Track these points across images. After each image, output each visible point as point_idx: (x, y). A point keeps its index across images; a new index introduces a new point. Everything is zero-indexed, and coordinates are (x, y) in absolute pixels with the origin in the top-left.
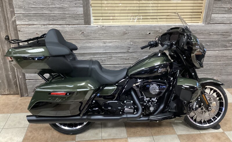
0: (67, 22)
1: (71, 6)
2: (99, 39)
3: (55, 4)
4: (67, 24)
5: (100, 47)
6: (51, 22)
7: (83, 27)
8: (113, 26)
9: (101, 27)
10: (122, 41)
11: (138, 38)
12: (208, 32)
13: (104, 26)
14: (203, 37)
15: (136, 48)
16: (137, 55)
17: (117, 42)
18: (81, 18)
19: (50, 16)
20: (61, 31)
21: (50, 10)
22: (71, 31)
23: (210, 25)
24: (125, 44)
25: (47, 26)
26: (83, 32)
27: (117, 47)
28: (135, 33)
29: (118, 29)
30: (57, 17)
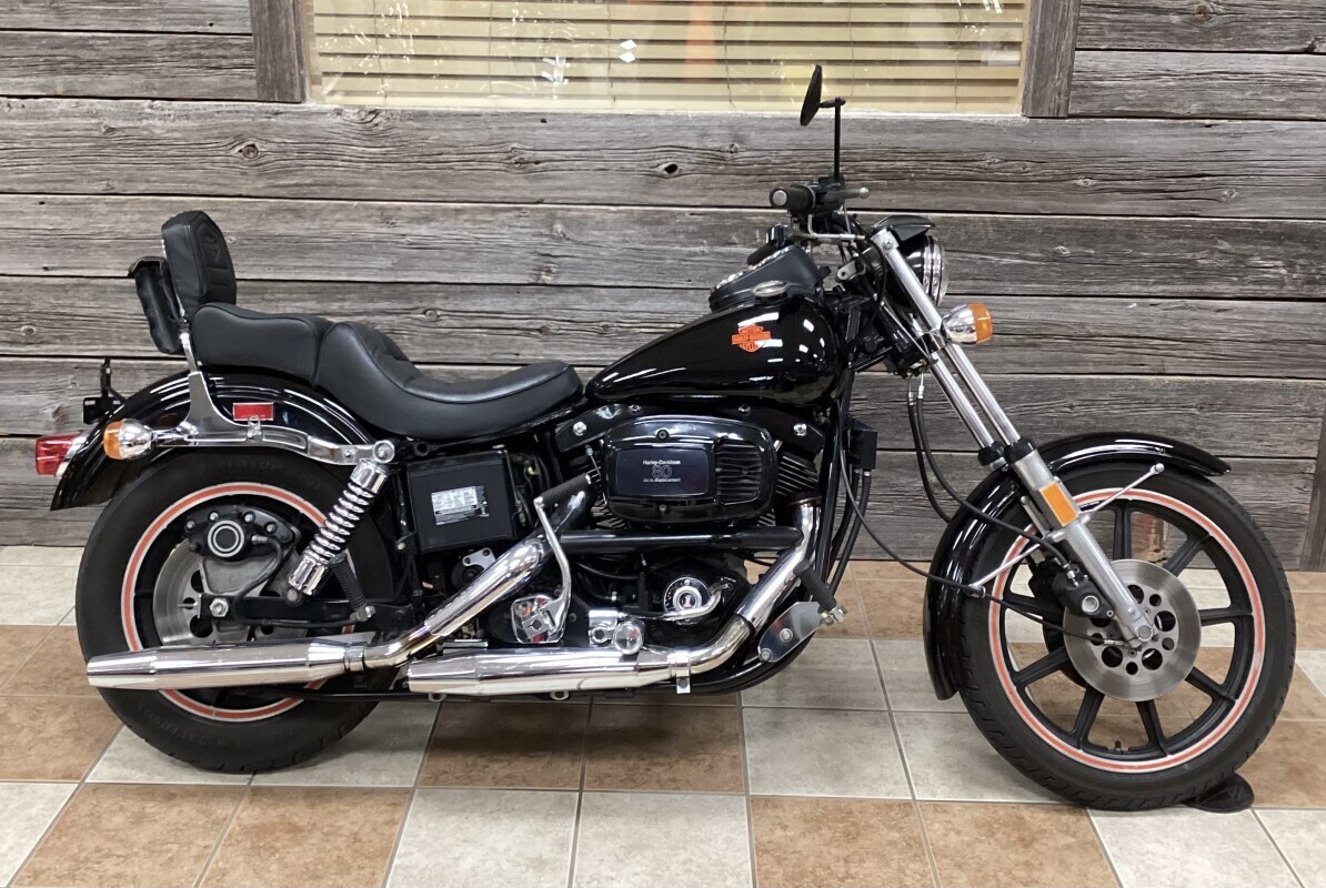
0: (157, 82)
2: (349, 192)
4: (155, 94)
5: (365, 247)
6: (60, 83)
7: (248, 113)
8: (440, 116)
9: (363, 114)
10: (495, 211)
11: (601, 195)
12: (1057, 172)
13: (383, 113)
14: (1030, 204)
15: (588, 259)
16: (594, 306)
17: (465, 217)
18: (237, 57)
19: (57, 42)
20: (117, 134)
21: (55, 8)
22: (176, 139)
23: (1067, 121)
24: (519, 233)
25: (37, 107)
26: (250, 143)
27: (470, 252)
28: (577, 163)
29: (471, 136)
30: (98, 50)
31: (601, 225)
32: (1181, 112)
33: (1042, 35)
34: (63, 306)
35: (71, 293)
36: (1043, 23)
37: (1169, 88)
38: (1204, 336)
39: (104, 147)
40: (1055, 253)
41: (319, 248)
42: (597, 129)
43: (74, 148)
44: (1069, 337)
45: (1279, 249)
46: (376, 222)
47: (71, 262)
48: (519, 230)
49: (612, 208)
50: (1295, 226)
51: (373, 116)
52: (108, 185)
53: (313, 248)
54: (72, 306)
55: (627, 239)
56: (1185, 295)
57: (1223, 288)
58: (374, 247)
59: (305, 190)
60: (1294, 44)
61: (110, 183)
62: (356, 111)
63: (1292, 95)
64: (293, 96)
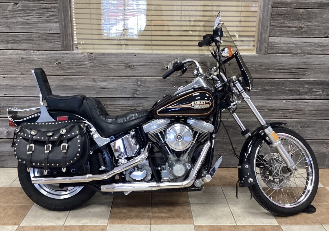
0: (35, 46)
1: (41, 20)
2: (85, 74)
3: (16, 18)
4: (34, 49)
5: (89, 88)
6: (10, 46)
7: (59, 54)
8: (109, 54)
9: (89, 54)
10: (123, 79)
11: (150, 74)
12: (265, 68)
13: (94, 54)
14: (258, 76)
15: (147, 91)
16: (148, 103)
17: (115, 80)
18: (56, 39)
19: (9, 36)
20: (25, 59)
21: (9, 27)
22: (40, 61)
23: (267, 55)
24: (129, 84)
25: (4, 52)
26: (59, 61)
27: (116, 89)
28: (144, 66)
29: (117, 60)
30: (20, 38)
31: (150, 82)
32: (296, 52)
33: (261, 33)
34: (9, 104)
35: (12, 101)
36: (261, 30)
37: (293, 46)
38: (302, 109)
39: (21, 63)
40: (265, 88)
41: (77, 89)
42: (149, 58)
43: (13, 63)
44: (268, 110)
45: (320, 87)
46: (92, 82)
47: (11, 93)
48: (129, 83)
49: (153, 78)
50: (324, 81)
51: (91, 54)
52: (22, 73)
53: (75, 89)
54: (12, 104)
55: (157, 86)
56: (297, 99)
57: (306, 97)
58: (91, 88)
59: (74, 73)
60: (323, 35)
61: (22, 72)
62: (87, 53)
63: (323, 48)
64: (70, 49)
